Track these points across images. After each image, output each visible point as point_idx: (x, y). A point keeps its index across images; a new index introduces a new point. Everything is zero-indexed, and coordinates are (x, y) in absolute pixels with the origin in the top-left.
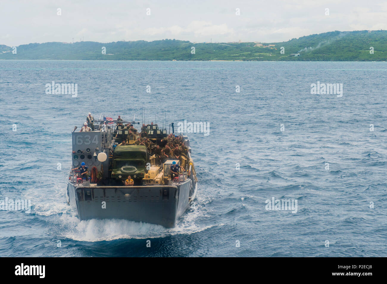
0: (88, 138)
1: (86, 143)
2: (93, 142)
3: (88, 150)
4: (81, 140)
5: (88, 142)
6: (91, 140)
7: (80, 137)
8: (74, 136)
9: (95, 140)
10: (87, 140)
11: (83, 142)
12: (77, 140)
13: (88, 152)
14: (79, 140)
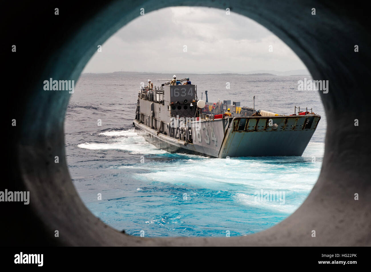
0: (184, 90)
1: (182, 95)
2: (189, 94)
3: (186, 101)
4: (178, 92)
5: (184, 94)
6: (187, 92)
7: (177, 90)
8: (172, 89)
9: (190, 93)
10: (183, 92)
11: (180, 94)
12: (175, 92)
13: (186, 102)
14: (177, 92)
